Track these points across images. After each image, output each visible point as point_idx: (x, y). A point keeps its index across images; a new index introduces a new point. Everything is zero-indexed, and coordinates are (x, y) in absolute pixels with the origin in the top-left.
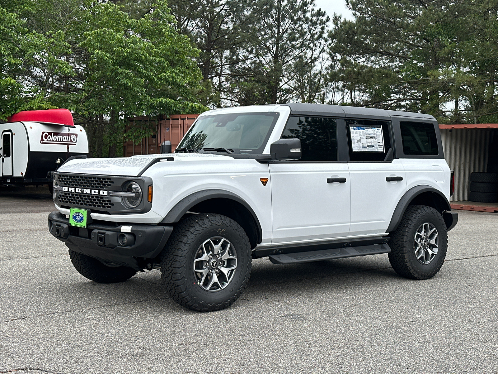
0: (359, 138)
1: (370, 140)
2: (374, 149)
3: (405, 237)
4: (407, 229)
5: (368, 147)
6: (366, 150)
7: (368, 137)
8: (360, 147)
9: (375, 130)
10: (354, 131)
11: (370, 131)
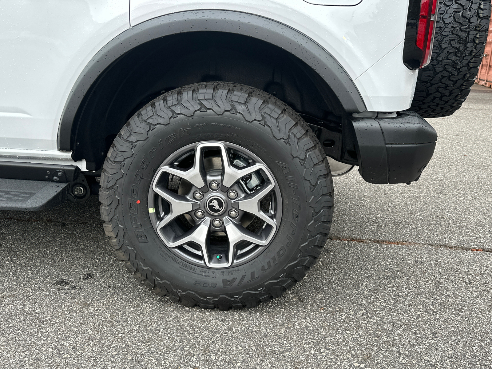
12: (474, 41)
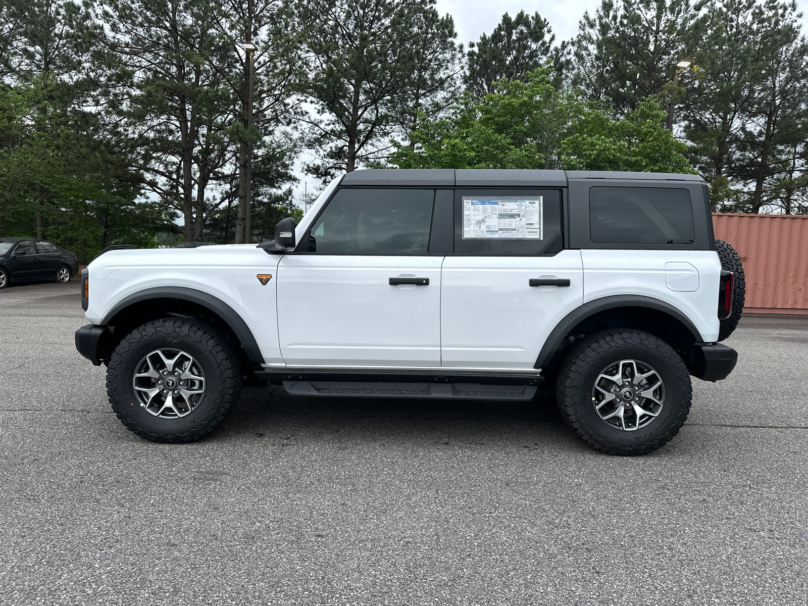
0: (480, 217)
1: (507, 221)
2: (514, 235)
3: (568, 380)
4: (574, 366)
5: (500, 232)
6: (496, 236)
7: (501, 216)
8: (482, 232)
9: (524, 203)
10: (472, 206)
11: (511, 206)
12: (738, 301)
